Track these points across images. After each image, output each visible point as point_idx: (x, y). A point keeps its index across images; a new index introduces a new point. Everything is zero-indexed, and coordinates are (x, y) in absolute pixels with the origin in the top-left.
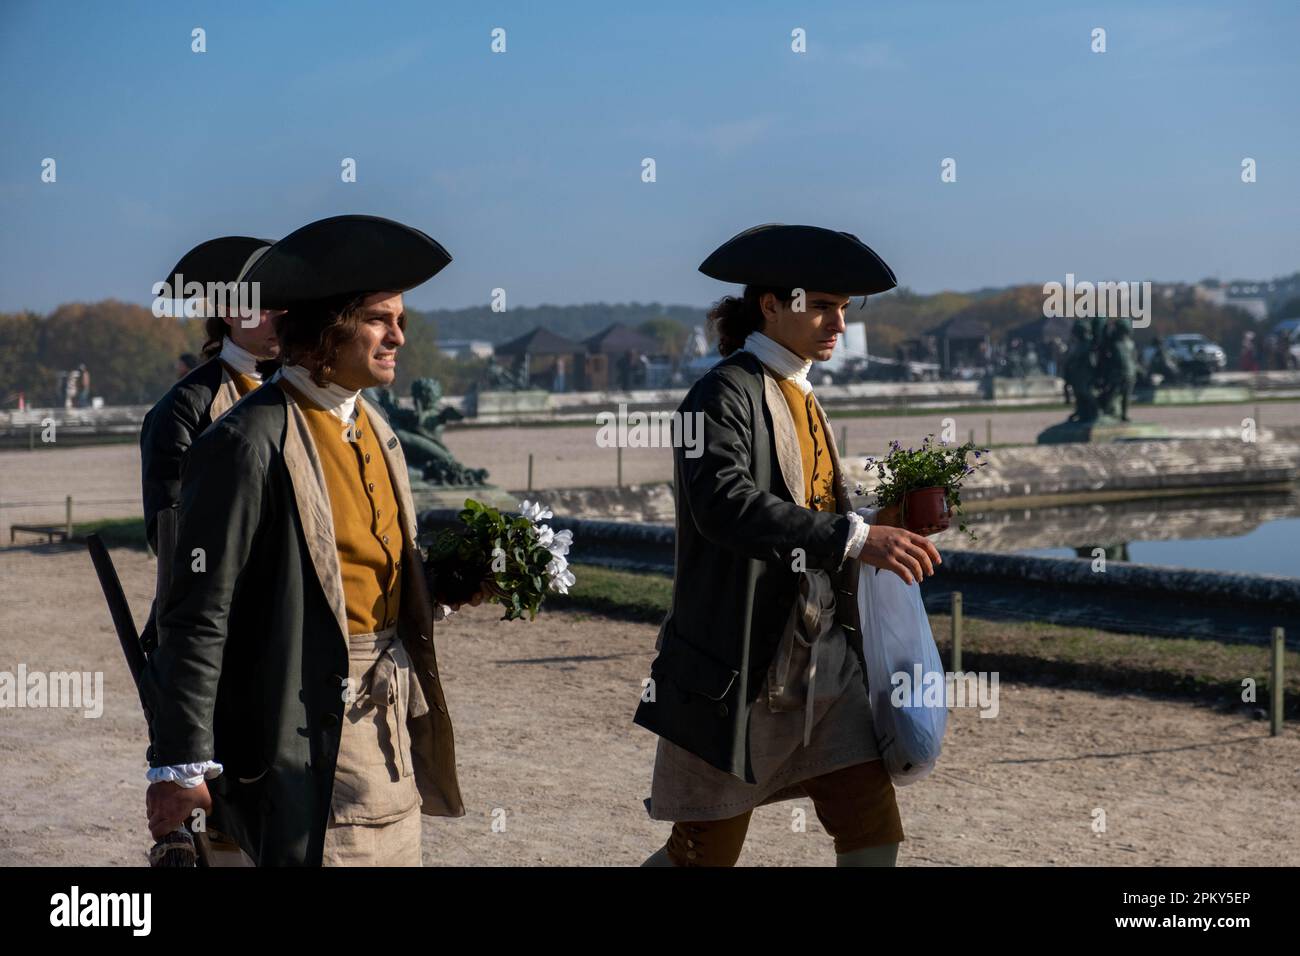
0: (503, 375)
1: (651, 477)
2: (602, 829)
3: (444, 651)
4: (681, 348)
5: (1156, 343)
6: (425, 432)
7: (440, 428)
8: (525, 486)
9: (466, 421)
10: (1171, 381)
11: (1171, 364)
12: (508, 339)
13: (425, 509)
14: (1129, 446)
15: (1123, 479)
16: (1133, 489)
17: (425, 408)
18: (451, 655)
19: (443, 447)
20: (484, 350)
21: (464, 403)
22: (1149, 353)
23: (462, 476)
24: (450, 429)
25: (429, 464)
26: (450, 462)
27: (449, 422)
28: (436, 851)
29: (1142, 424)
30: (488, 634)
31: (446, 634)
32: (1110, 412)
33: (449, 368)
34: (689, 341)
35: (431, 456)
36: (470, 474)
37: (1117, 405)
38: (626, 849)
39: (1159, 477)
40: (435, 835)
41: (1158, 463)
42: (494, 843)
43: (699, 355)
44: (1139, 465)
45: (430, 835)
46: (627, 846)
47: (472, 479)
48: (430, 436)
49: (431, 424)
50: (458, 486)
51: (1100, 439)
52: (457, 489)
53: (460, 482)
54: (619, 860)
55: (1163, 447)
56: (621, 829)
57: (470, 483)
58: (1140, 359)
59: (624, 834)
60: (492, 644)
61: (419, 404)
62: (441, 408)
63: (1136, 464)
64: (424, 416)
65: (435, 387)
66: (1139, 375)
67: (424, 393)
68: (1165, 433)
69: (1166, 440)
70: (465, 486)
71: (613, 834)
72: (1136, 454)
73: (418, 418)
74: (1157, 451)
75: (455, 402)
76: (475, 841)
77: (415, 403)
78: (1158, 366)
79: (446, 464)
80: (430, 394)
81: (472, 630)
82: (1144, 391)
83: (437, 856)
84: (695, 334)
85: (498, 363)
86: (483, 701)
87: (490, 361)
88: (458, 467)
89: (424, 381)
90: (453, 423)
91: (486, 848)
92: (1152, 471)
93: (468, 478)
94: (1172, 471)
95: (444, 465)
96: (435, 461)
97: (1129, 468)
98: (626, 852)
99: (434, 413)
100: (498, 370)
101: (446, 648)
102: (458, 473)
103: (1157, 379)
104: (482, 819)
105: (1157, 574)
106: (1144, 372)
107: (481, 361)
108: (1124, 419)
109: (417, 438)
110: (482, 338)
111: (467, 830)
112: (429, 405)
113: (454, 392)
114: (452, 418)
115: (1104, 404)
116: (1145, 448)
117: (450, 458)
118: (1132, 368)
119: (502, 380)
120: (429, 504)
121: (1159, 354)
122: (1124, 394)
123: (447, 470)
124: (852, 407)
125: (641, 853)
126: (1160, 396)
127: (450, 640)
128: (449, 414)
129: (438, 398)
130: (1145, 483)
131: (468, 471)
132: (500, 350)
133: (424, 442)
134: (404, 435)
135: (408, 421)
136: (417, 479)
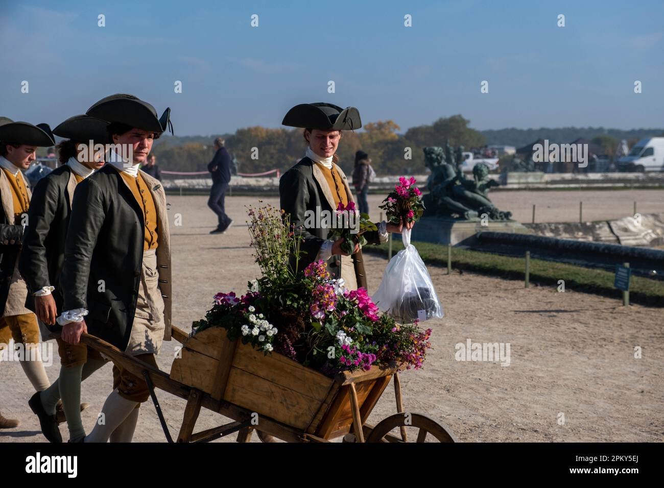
0: (520, 163)
1: (597, 218)
2: (569, 400)
3: (488, 305)
4: (614, 152)
6: (479, 192)
7: (487, 190)
8: (531, 221)
9: (501, 187)
12: (524, 145)
13: (478, 231)
17: (480, 180)
18: (491, 307)
19: (488, 200)
20: (511, 151)
21: (500, 178)
23: (498, 215)
24: (492, 191)
25: (481, 208)
26: (492, 208)
27: (492, 187)
28: (482, 407)
30: (510, 296)
31: (489, 295)
34: (619, 148)
35: (481, 204)
36: (502, 214)
38: (581, 411)
40: (482, 399)
42: (512, 405)
43: (624, 154)
45: (479, 399)
46: (582, 410)
47: (503, 216)
48: (482, 194)
49: (483, 188)
50: (496, 220)
52: (496, 222)
53: (497, 218)
54: (577, 417)
56: (579, 400)
57: (502, 219)
59: (580, 403)
60: (512, 302)
61: (477, 178)
62: (488, 180)
64: (479, 184)
67: (479, 172)
70: (499, 220)
71: (575, 403)
73: (476, 185)
76: (503, 403)
77: (475, 177)
79: (490, 209)
80: (482, 173)
81: (502, 294)
83: (482, 410)
84: (622, 144)
85: (518, 158)
86: (507, 331)
87: (514, 156)
88: (496, 210)
89: (479, 166)
90: (494, 188)
91: (508, 407)
93: (501, 216)
96: (485, 207)
98: (581, 413)
99: (484, 182)
100: (518, 161)
101: (489, 303)
102: (496, 214)
104: (506, 392)
107: (509, 156)
109: (475, 195)
110: (510, 145)
111: (498, 397)
112: (482, 178)
113: (495, 172)
114: (493, 185)
117: (492, 205)
119: (520, 166)
120: (481, 229)
123: (491, 212)
125: (590, 413)
127: (491, 299)
128: (492, 183)
129: (486, 175)
131: (501, 213)
132: (518, 151)
133: (479, 197)
134: (468, 193)
135: (471, 186)
136: (475, 216)
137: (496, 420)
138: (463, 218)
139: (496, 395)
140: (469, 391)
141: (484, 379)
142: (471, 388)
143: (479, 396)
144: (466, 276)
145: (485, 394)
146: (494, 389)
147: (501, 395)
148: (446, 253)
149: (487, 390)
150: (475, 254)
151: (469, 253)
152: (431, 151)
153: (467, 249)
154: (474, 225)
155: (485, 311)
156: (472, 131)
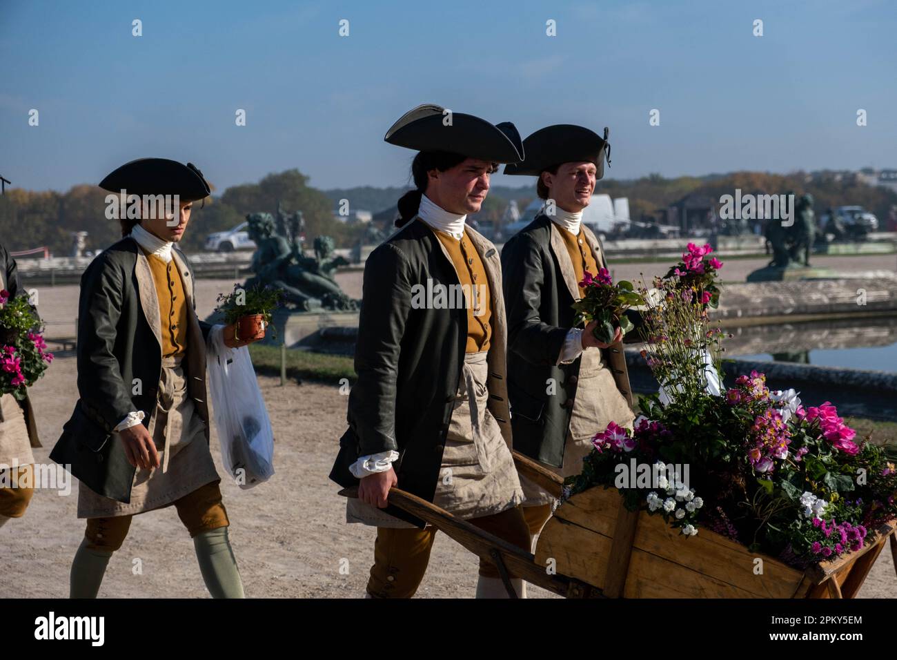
0: (378, 234)
2: (442, 548)
3: (335, 425)
4: (501, 216)
5: (829, 212)
6: (323, 273)
7: (333, 270)
9: (352, 266)
10: (839, 238)
11: (839, 227)
12: (382, 209)
13: (322, 326)
14: (810, 283)
15: (806, 306)
16: (813, 313)
17: (323, 257)
18: (340, 427)
19: (335, 284)
20: (365, 217)
21: (351, 254)
22: (825, 219)
23: (348, 304)
24: (340, 271)
25: (325, 295)
26: (340, 294)
27: (339, 267)
28: (328, 563)
29: (819, 268)
31: (336, 413)
32: (797, 260)
33: (341, 229)
34: (506, 210)
35: (326, 290)
36: (354, 303)
37: (802, 255)
38: (459, 562)
39: (830, 305)
40: (327, 551)
41: (830, 295)
42: (368, 558)
43: (513, 220)
44: (817, 297)
45: (323, 552)
46: (460, 560)
47: (355, 306)
48: (326, 276)
49: (327, 268)
51: (790, 279)
52: (345, 313)
53: (347, 308)
54: (453, 569)
55: (833, 284)
56: (455, 548)
57: (354, 309)
58: (817, 223)
59: (457, 551)
61: (319, 254)
62: (335, 257)
63: (815, 296)
64: (322, 262)
65: (330, 243)
66: (817, 234)
67: (322, 246)
68: (835, 274)
69: (835, 279)
70: (350, 311)
71: (450, 551)
72: (816, 290)
73: (318, 263)
74: (829, 287)
75: (345, 253)
76: (355, 556)
77: (316, 254)
78: (831, 228)
79: (338, 295)
80: (326, 247)
82: (821, 245)
83: (328, 567)
84: (510, 206)
85: (375, 226)
87: (369, 225)
89: (322, 238)
90: (343, 267)
91: (362, 561)
92: (826, 301)
93: (352, 306)
94: (839, 301)
95: (336, 296)
96: (330, 294)
97: (810, 299)
98: (458, 564)
99: (329, 260)
100: (375, 231)
101: (336, 423)
102: (346, 302)
103: (830, 237)
104: (359, 541)
105: (828, 372)
106: (821, 232)
107: (363, 225)
108: (807, 265)
109: (318, 278)
110: (364, 209)
111: (349, 548)
112: (326, 254)
113: (345, 246)
114: (342, 264)
115: (793, 254)
116: (821, 285)
117: (340, 291)
118: (812, 229)
119: (377, 238)
120: (326, 323)
121: (831, 220)
122: (807, 247)
123: (338, 300)
124: (619, 257)
125: (469, 564)
126: (832, 249)
127: (339, 417)
128: (340, 261)
129: (332, 251)
130: (821, 309)
131: (352, 301)
132: (376, 217)
133: (322, 280)
134: (308, 276)
135: (311, 266)
136: (317, 306)
137: (347, 579)
138: (301, 308)
139: (346, 545)
140: (310, 542)
141: (330, 525)
142: (313, 538)
143: (323, 548)
144: (307, 387)
145: (332, 545)
146: (343, 538)
147: (353, 546)
148: (279, 357)
149: (335, 539)
150: (318, 357)
151: (310, 356)
152: (257, 218)
153: (307, 351)
154: (317, 318)
155: (331, 434)
156: (313, 191)
